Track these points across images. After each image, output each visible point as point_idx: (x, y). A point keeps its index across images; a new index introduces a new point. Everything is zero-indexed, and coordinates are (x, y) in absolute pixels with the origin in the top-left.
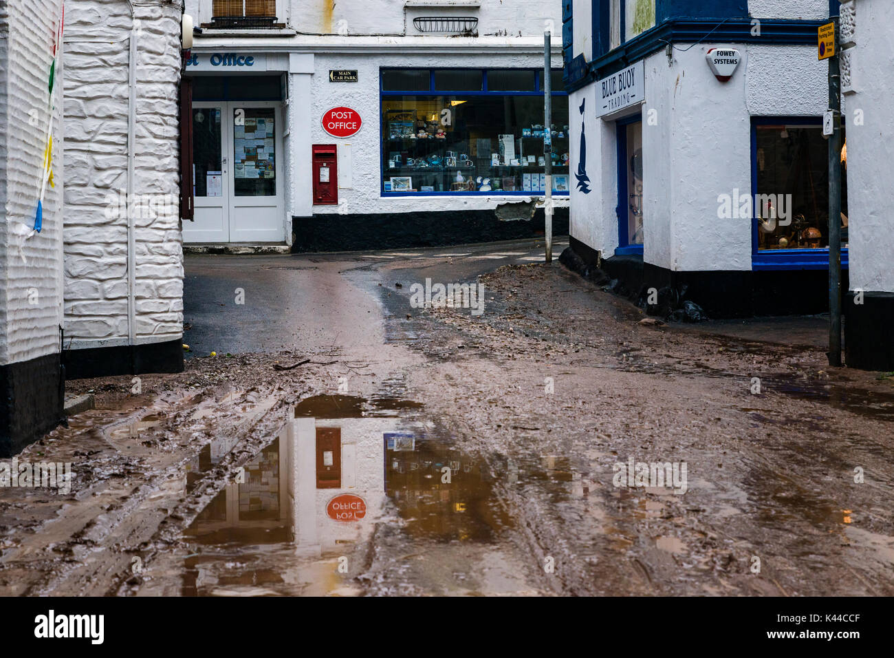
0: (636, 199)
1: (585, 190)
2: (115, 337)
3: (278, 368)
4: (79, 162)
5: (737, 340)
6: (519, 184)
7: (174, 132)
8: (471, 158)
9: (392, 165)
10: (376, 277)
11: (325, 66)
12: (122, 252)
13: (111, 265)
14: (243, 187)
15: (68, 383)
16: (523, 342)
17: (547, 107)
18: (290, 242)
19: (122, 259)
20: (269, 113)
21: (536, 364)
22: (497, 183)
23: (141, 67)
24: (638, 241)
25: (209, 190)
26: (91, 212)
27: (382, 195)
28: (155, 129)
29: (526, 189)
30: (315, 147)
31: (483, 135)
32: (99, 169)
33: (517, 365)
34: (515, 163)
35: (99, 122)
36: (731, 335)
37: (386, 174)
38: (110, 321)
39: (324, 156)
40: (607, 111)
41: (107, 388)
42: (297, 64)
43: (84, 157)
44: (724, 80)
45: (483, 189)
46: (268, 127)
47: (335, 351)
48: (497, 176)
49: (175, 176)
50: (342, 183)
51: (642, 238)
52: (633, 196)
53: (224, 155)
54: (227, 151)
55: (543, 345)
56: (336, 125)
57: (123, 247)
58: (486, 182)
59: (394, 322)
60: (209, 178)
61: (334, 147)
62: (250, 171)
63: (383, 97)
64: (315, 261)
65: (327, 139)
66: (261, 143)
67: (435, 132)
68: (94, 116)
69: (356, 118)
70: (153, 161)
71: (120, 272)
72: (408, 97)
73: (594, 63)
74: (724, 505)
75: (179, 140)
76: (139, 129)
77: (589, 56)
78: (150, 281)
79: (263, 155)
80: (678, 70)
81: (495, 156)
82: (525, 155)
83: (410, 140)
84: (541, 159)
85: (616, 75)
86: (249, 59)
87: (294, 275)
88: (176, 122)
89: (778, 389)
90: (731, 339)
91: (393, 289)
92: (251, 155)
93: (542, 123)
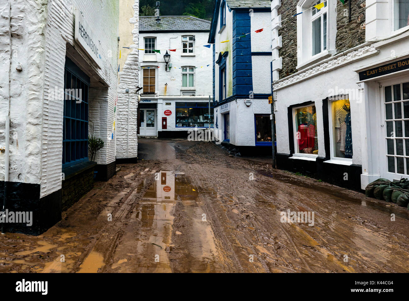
0: (228, 130)
1: (217, 128)
2: (124, 156)
3: (155, 164)
4: (119, 123)
5: (252, 161)
6: (203, 125)
7: (136, 118)
8: (193, 120)
9: (178, 121)
10: (174, 144)
11: (165, 102)
12: (126, 140)
13: (124, 143)
14: (148, 125)
15: (117, 165)
16: (205, 160)
17: (209, 111)
18: (157, 136)
19: (126, 142)
20: (153, 111)
21: (208, 165)
22: (199, 125)
23: (131, 105)
24: (228, 138)
25: (141, 126)
26: (120, 133)
27: (176, 127)
28: (133, 117)
29: (205, 127)
30: (162, 117)
31: (196, 115)
32: (122, 125)
33: (204, 165)
34: (203, 121)
35: (122, 116)
36: (251, 160)
37: (176, 123)
38: (124, 153)
39: (164, 119)
40: (222, 112)
41: (124, 166)
42: (159, 101)
43: (120, 122)
44: (248, 106)
45: (196, 126)
46: (153, 114)
47: (166, 160)
48: (199, 124)
49: (136, 126)
50: (168, 125)
51: (229, 138)
52: (227, 129)
53: (144, 119)
54: (145, 118)
55: (210, 161)
56: (167, 113)
57: (127, 139)
58: (197, 125)
59: (178, 154)
60: (141, 123)
61: (166, 118)
62: (149, 122)
63: (176, 108)
64: (162, 140)
65: (165, 116)
66: (152, 117)
67: (186, 115)
68: (121, 115)
69: (171, 112)
70: (132, 123)
71: (126, 144)
72: (181, 108)
73: (219, 102)
74: (247, 202)
75: (137, 119)
76: (130, 117)
77: (218, 101)
78: (131, 146)
79: (152, 119)
80: (238, 104)
81: (198, 120)
82: (205, 120)
83: (181, 116)
84: (208, 121)
85: (224, 105)
86: (150, 100)
87: (158, 143)
88: (137, 116)
89: (261, 174)
90: (251, 161)
91: (177, 147)
92: (150, 119)
93: (208, 113)
